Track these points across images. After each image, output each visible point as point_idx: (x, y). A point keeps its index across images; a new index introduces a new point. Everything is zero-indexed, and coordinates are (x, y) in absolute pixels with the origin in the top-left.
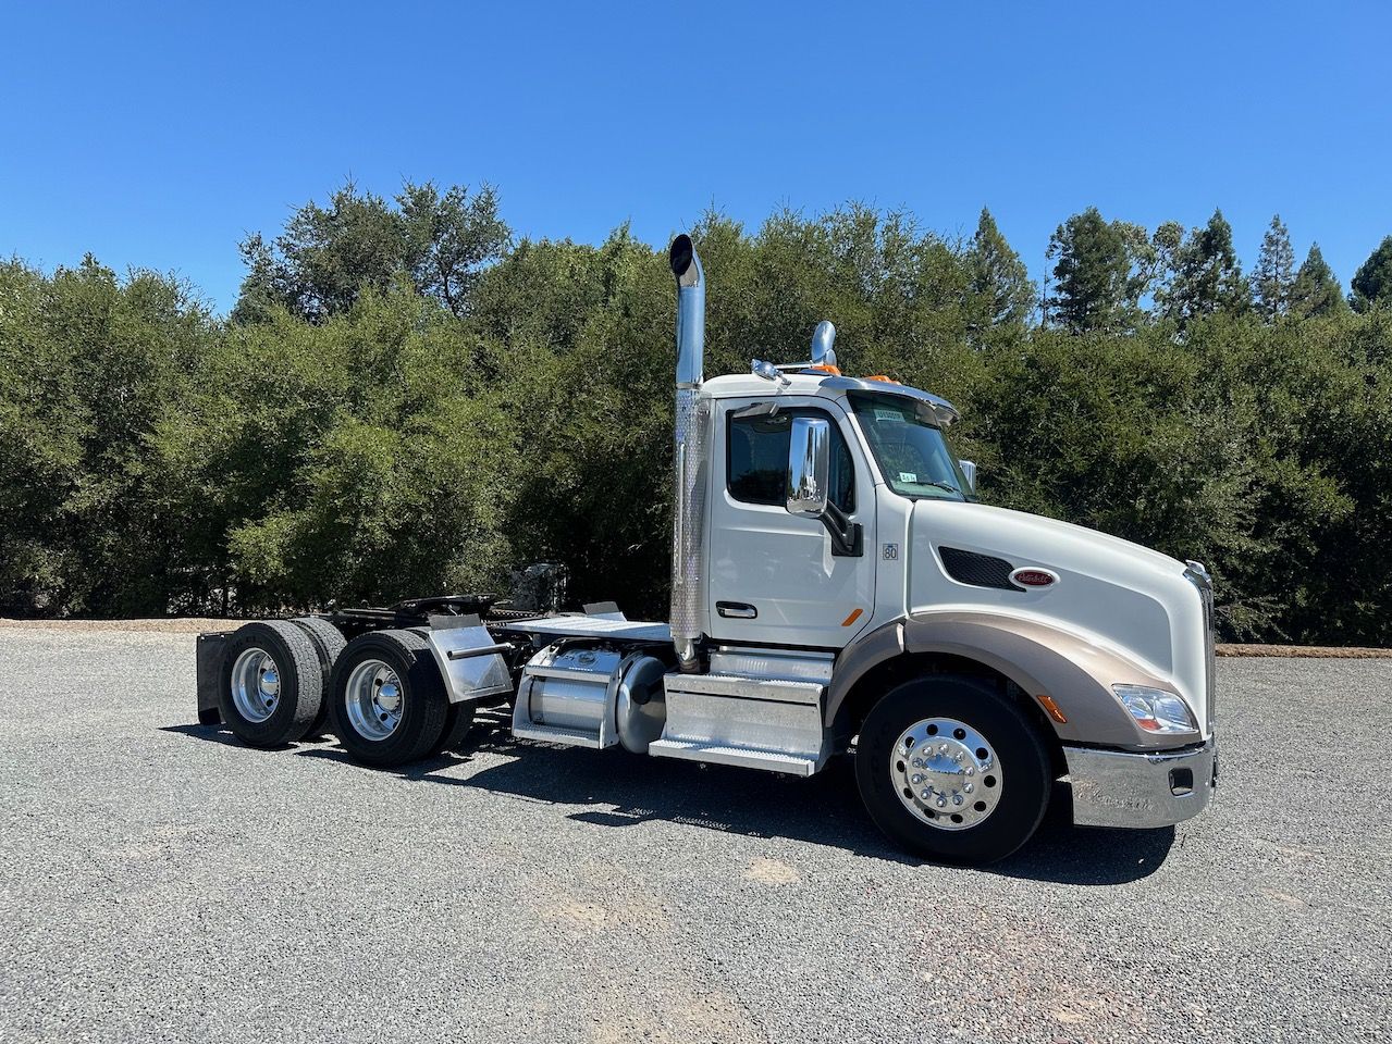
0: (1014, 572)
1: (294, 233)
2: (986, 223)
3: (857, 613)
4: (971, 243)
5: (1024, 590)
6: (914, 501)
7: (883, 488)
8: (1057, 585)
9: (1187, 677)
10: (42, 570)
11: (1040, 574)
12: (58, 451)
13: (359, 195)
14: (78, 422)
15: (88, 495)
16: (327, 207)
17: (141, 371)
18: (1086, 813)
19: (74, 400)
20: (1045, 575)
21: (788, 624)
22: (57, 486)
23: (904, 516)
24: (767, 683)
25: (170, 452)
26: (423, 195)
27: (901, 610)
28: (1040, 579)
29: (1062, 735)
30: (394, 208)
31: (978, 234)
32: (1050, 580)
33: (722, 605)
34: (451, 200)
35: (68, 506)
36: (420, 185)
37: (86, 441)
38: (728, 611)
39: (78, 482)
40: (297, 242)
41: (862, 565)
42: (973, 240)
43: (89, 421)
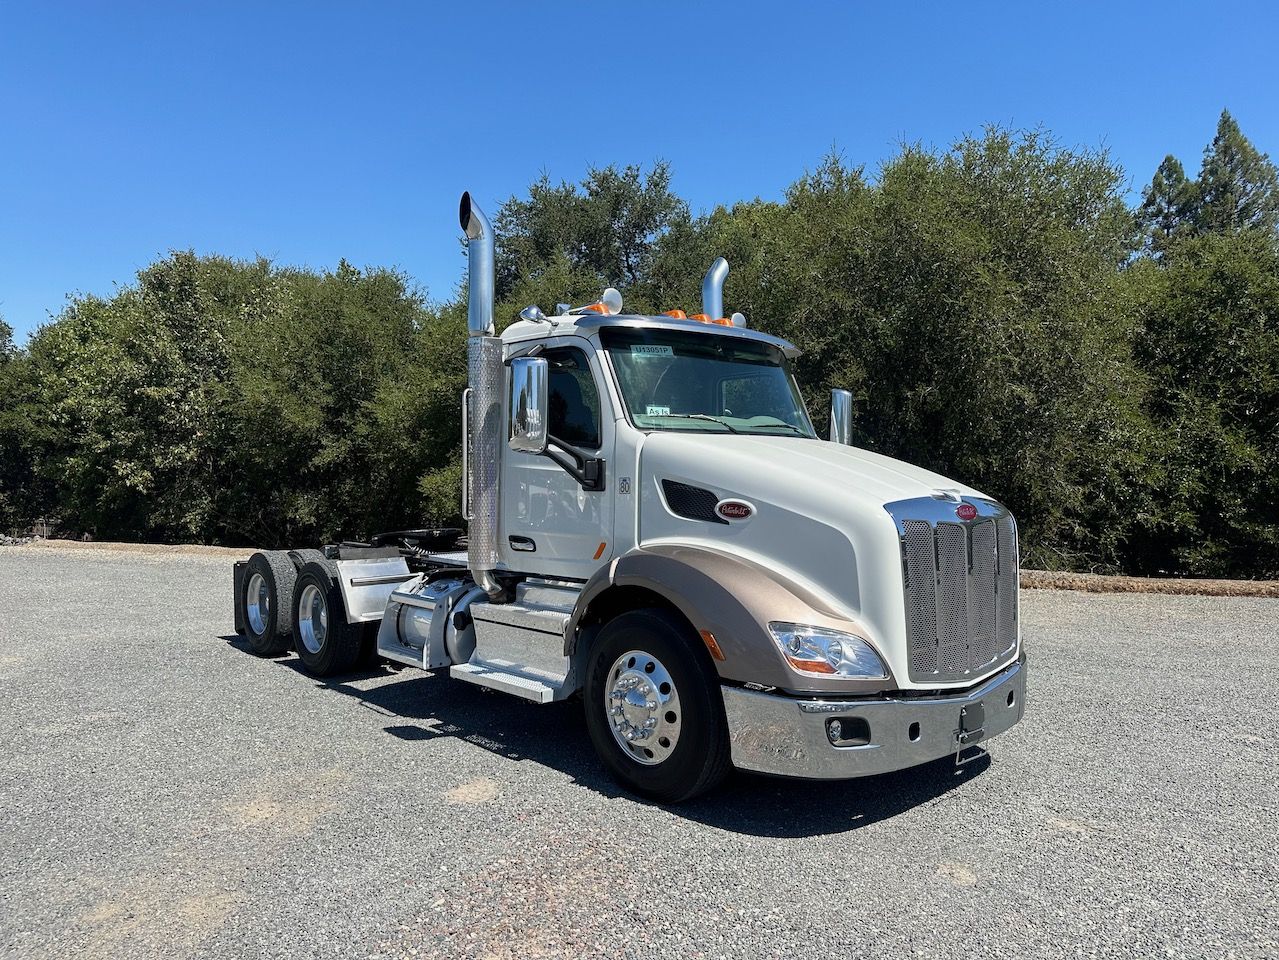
0: (719, 504)
1: (500, 225)
2: (1227, 125)
3: (603, 546)
4: (1208, 150)
5: (727, 523)
6: (647, 435)
7: (623, 424)
8: (754, 517)
9: (877, 618)
10: (301, 511)
11: (739, 506)
12: (302, 417)
13: (554, 186)
14: (322, 395)
15: (331, 452)
16: (526, 199)
17: (366, 351)
18: (745, 756)
19: (318, 377)
20: (744, 506)
21: (557, 556)
22: (308, 446)
23: (635, 450)
24: (536, 613)
25: (381, 415)
26: (605, 178)
27: (633, 545)
28: (739, 511)
29: (722, 673)
30: (582, 193)
31: (1216, 141)
32: (748, 512)
33: (514, 539)
34: (627, 178)
35: (316, 460)
36: (602, 170)
37: (327, 409)
38: (519, 546)
39: (323, 443)
40: (502, 233)
41: (604, 497)
42: (1211, 147)
43: (329, 392)
